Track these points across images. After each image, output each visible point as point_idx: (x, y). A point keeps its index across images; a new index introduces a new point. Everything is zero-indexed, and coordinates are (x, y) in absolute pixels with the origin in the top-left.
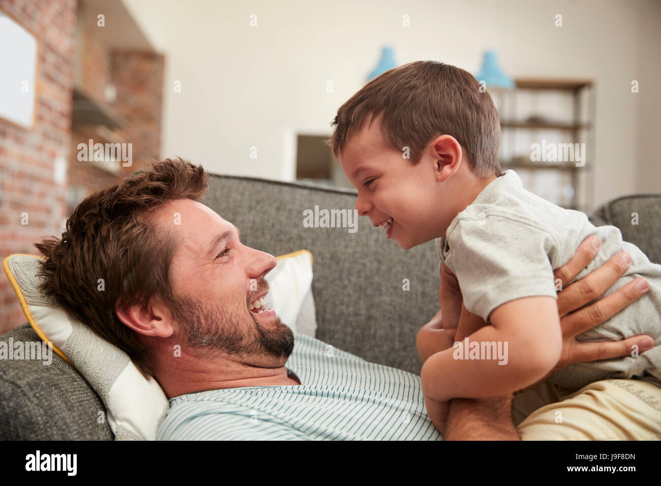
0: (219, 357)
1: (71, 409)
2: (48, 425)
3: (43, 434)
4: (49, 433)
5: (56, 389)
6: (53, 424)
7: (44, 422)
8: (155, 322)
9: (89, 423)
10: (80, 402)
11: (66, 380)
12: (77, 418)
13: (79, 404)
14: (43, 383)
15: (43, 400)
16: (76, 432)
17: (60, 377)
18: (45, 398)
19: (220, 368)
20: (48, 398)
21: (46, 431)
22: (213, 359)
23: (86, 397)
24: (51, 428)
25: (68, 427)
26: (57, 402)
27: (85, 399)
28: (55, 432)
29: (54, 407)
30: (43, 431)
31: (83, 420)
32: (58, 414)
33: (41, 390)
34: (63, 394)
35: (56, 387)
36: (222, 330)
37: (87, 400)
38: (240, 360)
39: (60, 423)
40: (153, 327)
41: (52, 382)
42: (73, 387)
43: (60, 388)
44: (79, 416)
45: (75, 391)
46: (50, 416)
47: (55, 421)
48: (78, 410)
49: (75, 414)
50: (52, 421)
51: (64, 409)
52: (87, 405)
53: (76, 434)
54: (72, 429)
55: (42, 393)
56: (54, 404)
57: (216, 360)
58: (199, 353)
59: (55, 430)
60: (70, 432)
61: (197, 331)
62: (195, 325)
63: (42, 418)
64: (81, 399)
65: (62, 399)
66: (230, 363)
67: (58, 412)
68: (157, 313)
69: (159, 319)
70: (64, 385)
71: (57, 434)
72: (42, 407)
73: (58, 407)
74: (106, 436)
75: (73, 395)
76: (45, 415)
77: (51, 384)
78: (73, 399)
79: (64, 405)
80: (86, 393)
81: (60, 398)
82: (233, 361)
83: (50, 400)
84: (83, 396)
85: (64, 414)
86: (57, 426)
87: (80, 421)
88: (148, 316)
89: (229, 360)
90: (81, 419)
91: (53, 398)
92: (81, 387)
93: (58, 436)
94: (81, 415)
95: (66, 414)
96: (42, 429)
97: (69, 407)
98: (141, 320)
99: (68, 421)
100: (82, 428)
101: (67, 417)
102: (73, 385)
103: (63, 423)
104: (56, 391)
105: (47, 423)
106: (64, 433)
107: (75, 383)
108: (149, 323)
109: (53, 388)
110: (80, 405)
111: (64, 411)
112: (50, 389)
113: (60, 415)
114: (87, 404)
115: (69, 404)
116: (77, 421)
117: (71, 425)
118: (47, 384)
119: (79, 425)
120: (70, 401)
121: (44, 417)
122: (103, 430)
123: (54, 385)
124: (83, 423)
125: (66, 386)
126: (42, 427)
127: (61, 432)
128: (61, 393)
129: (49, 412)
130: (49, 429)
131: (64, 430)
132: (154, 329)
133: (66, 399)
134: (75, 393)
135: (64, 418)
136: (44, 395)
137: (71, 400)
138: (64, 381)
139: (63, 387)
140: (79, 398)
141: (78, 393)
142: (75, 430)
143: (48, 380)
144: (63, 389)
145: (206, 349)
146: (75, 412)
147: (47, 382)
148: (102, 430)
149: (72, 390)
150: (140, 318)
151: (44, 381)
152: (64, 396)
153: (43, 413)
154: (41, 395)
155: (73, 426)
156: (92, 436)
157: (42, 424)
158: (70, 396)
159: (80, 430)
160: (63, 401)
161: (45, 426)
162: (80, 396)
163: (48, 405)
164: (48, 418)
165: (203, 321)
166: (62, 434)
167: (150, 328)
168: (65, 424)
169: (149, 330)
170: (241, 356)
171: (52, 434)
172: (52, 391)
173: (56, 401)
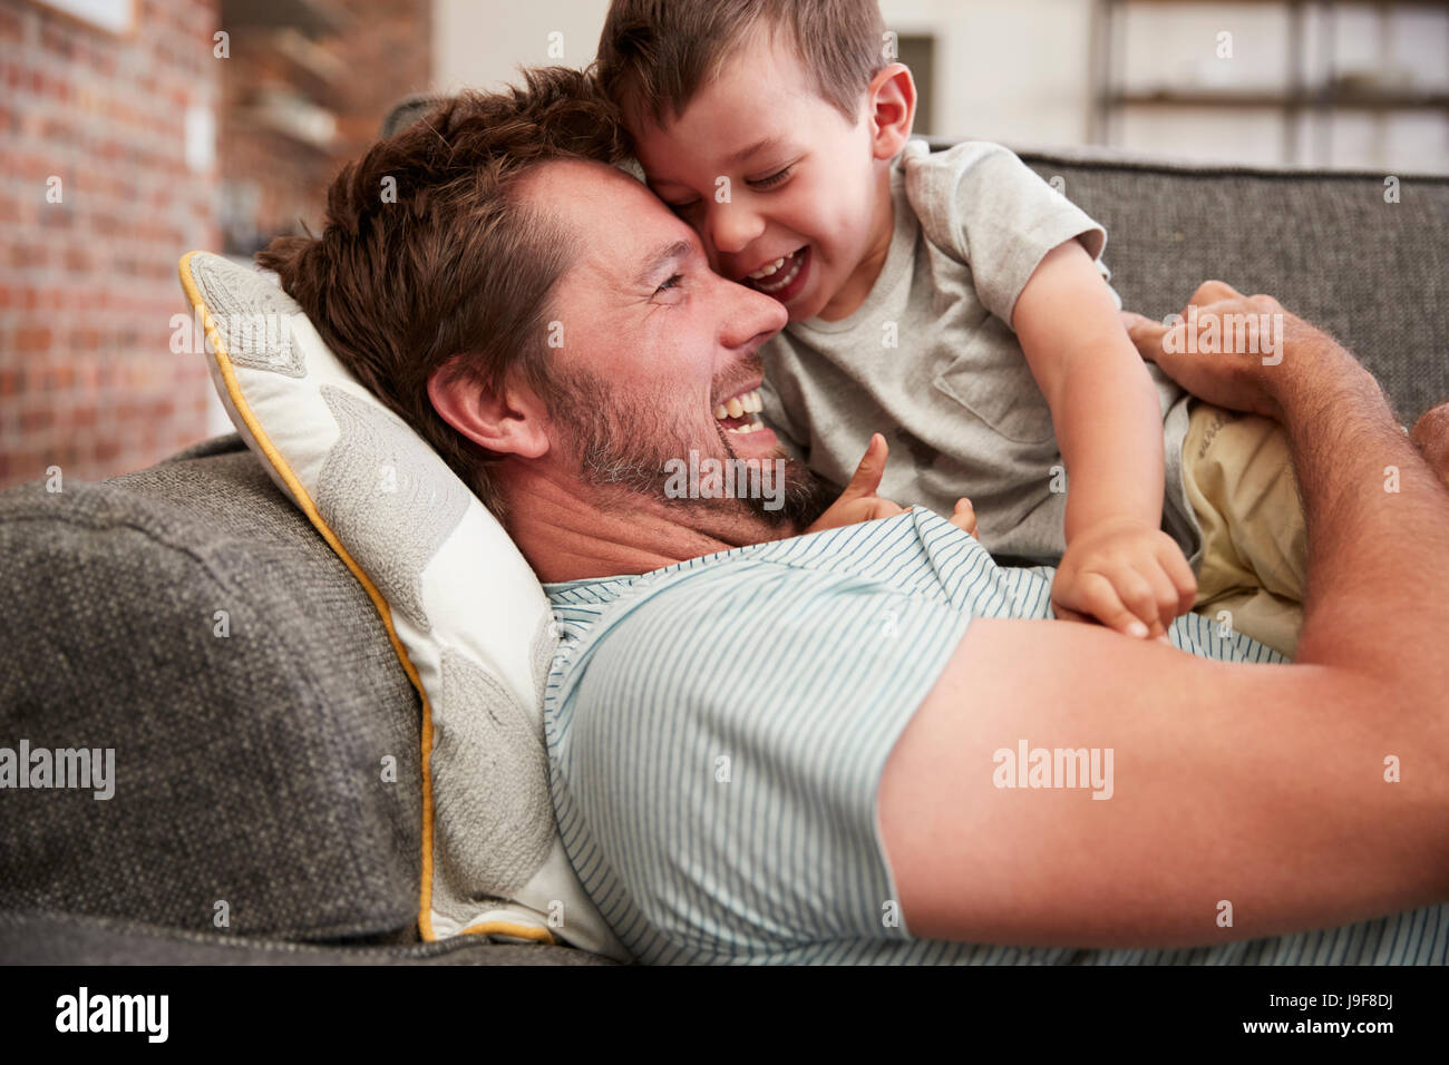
0: (646, 511)
1: (310, 613)
2: (266, 642)
3: (256, 660)
4: (271, 660)
5: (275, 569)
6: (276, 640)
7: (257, 635)
8: (510, 424)
9: (349, 647)
10: (327, 601)
11: (294, 555)
12: (325, 634)
13: (324, 605)
14: (247, 555)
15: (252, 590)
16: (325, 662)
17: (279, 548)
18: (253, 586)
19: (648, 536)
20: (261, 586)
21: (263, 654)
22: (634, 514)
23: (338, 593)
24: (272, 647)
25: (307, 648)
26: (280, 596)
27: (337, 597)
28: (283, 658)
29: (274, 605)
30: (257, 655)
31: (336, 640)
32: (285, 620)
33: (245, 570)
34: (291, 582)
35: (275, 564)
36: (655, 450)
37: (342, 601)
38: (692, 522)
39: (289, 639)
40: (505, 433)
41: (265, 555)
42: (310, 569)
43: (283, 568)
44: (328, 629)
45: (314, 577)
46: (269, 623)
47: (280, 634)
48: (326, 618)
49: (319, 624)
50: (276, 635)
51: (297, 612)
52: (342, 611)
53: (326, 666)
54: (317, 654)
55: (247, 575)
56: (274, 599)
57: (639, 517)
58: (603, 499)
59: (283, 653)
60: (313, 659)
61: (599, 449)
62: (598, 435)
63: (253, 626)
64: (328, 597)
65: (289, 592)
66: (670, 527)
67: (285, 615)
68: (516, 403)
69: (519, 417)
70: (292, 564)
71: (286, 662)
72: (250, 604)
73: (282, 608)
74: (387, 680)
75: (312, 586)
76: (258, 620)
77: (264, 559)
78: (313, 593)
79: (293, 604)
80: (339, 587)
81: (285, 589)
82: (677, 522)
83: (265, 591)
84: (332, 589)
85: (297, 622)
86: (286, 646)
87: (331, 641)
88: (496, 409)
89: (667, 520)
90: (332, 637)
91: (271, 588)
92: (326, 573)
93: (290, 666)
94: (332, 628)
95: (300, 621)
96: (254, 651)
97: (305, 610)
98: (481, 415)
99: (308, 637)
100: (338, 655)
101: (304, 629)
102: (309, 565)
103: (296, 640)
104: (276, 574)
105: (265, 637)
106: (301, 660)
107: (312, 563)
108: (497, 424)
109: (269, 567)
110: (328, 609)
111: (296, 616)
112: (263, 570)
113: (290, 623)
114: (341, 608)
115: (306, 603)
116: (327, 639)
117: (314, 645)
118: (255, 557)
119: (331, 650)
120: (306, 597)
121: (258, 626)
122: (380, 667)
123: (271, 562)
124: (337, 644)
125: (294, 566)
126: (254, 645)
127: (295, 658)
128: (287, 579)
129: (267, 616)
130: (269, 651)
131: (300, 655)
132: (507, 438)
133: (298, 593)
134: (316, 582)
135: (297, 630)
136: (250, 579)
137: (308, 595)
138: (290, 556)
139: (290, 567)
140: (325, 593)
141: (321, 583)
142: (324, 657)
143: (257, 550)
144: (290, 571)
145: (619, 491)
146: (319, 620)
147: (255, 553)
148: (377, 667)
149: (309, 575)
150: (480, 412)
151: (250, 551)
152: (293, 586)
153: (254, 616)
154: (246, 580)
155: (317, 649)
156: (358, 676)
157: (255, 639)
158: (306, 587)
159: (334, 659)
160: (291, 596)
161: (260, 644)
162: (327, 590)
163: (263, 601)
164: (266, 628)
165: (614, 429)
166: (297, 663)
167: (499, 434)
168: (302, 641)
169: (497, 437)
170: (693, 514)
171: (277, 661)
172: (266, 572)
173: (277, 594)
